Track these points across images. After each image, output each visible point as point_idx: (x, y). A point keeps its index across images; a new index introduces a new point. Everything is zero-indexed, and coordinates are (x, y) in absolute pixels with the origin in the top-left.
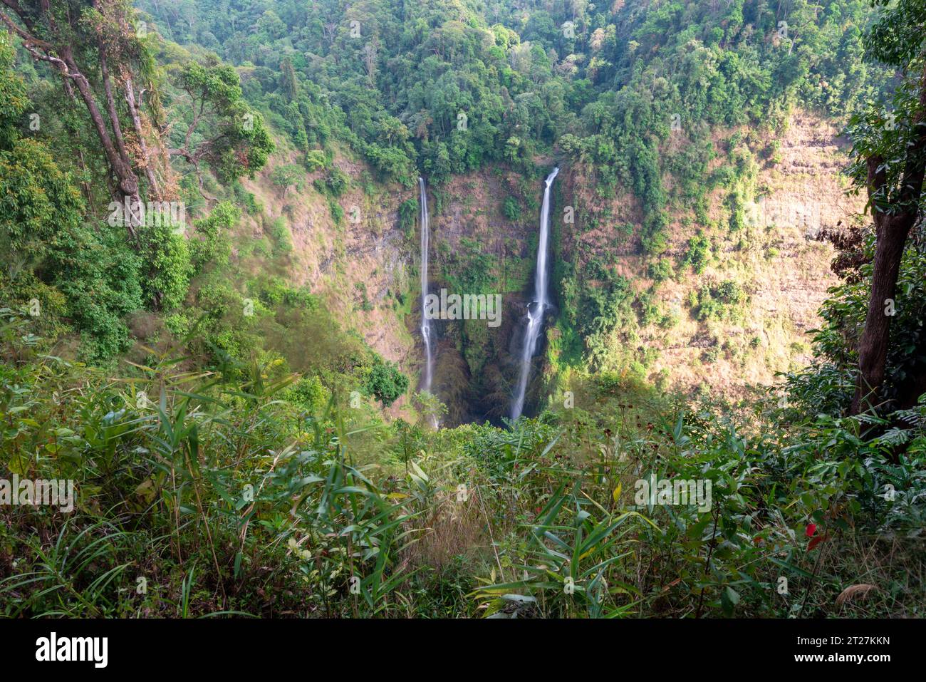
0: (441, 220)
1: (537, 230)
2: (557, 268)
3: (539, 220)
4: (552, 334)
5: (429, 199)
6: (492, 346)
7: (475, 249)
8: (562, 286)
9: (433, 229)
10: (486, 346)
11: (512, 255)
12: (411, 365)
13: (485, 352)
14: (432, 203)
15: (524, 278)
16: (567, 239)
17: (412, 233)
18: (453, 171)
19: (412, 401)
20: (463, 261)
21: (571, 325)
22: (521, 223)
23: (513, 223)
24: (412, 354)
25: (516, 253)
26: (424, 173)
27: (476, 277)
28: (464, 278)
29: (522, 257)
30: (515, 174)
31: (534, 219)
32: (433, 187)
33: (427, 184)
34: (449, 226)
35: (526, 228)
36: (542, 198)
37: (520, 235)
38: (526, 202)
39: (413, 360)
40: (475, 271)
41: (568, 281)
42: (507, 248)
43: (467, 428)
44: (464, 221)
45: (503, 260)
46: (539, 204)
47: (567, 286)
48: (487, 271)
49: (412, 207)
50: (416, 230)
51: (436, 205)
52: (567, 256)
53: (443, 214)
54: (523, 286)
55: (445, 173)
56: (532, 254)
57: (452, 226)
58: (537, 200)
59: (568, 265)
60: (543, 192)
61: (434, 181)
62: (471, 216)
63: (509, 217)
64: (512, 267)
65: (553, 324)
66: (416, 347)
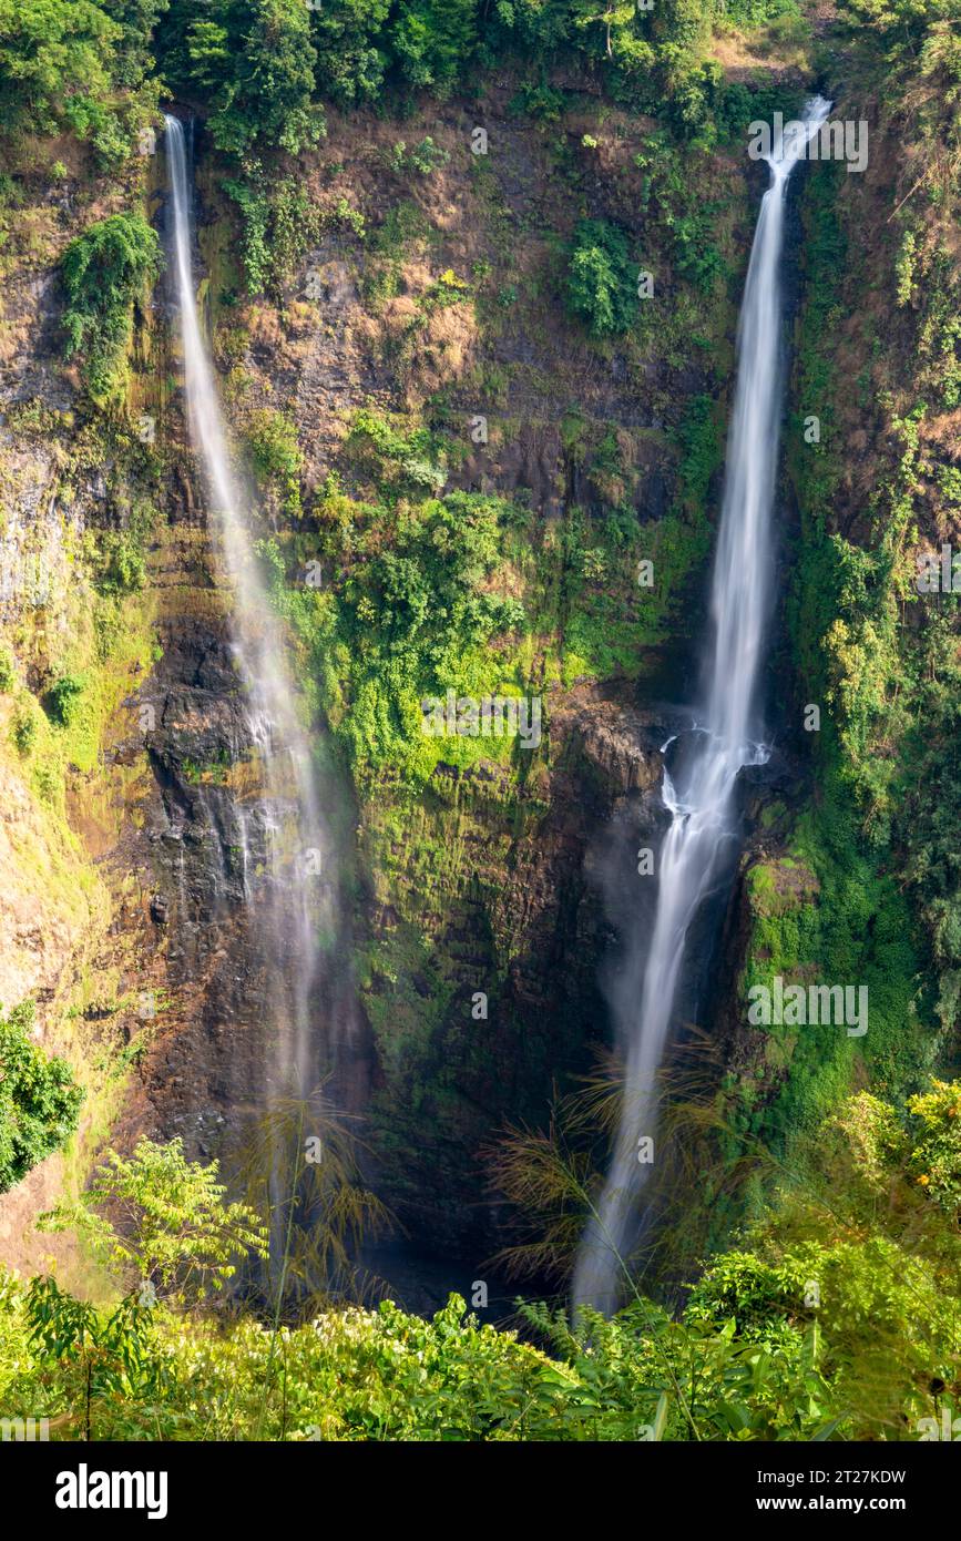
0: (262, 316)
1: (722, 387)
2: (811, 572)
3: (731, 338)
4: (768, 880)
5: (201, 217)
6: (486, 935)
7: (421, 469)
8: (827, 657)
9: (222, 366)
10: (455, 933)
11: (598, 504)
12: (92, 1015)
13: (448, 964)
14: (221, 235)
15: (652, 614)
16: (860, 439)
17: (119, 381)
18: (326, 91)
19: (92, 1186)
20: (362, 524)
21: (863, 845)
22: (644, 352)
23: (608, 352)
24: (99, 964)
25: (616, 491)
26: (188, 97)
27: (419, 603)
28: (365, 608)
29: (645, 515)
30: (621, 119)
31: (706, 333)
32: (228, 162)
33: (199, 144)
34: (298, 348)
35: (666, 377)
36: (745, 236)
37: (637, 407)
38: (671, 250)
39: (103, 987)
40: (412, 570)
41: (857, 639)
42: (571, 468)
43: (359, 1327)
44: (373, 328)
45: (552, 525)
46: (732, 266)
47: (851, 657)
48: (475, 576)
49: (132, 254)
50: (137, 365)
51: (238, 249)
52: (861, 521)
53: (271, 295)
54: (646, 650)
55: (291, 97)
56: (692, 502)
57: (308, 352)
58: (725, 243)
59: (866, 563)
60: (753, 205)
61: (232, 136)
62: (408, 305)
63: (588, 317)
64: (595, 561)
65: (780, 843)
66: (121, 923)
